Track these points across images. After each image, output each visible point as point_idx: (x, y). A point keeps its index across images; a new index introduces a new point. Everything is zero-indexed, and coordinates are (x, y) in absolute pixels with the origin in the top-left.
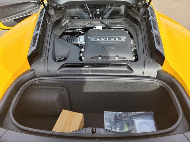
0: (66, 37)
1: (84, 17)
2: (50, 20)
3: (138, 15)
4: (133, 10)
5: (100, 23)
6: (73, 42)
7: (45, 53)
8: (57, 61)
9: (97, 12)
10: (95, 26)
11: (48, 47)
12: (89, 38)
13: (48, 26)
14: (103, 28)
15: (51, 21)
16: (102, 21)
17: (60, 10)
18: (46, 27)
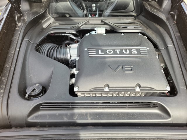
0: (47, 47)
1: (77, 13)
2: (22, 18)
3: (161, 11)
4: (151, 3)
5: (100, 22)
6: (58, 56)
7: (5, 82)
8: (27, 96)
9: (93, 8)
10: (95, 29)
11: (12, 69)
12: (86, 49)
13: (17, 28)
14: (107, 32)
15: (24, 20)
16: (103, 19)
17: (39, 3)
18: (15, 30)
